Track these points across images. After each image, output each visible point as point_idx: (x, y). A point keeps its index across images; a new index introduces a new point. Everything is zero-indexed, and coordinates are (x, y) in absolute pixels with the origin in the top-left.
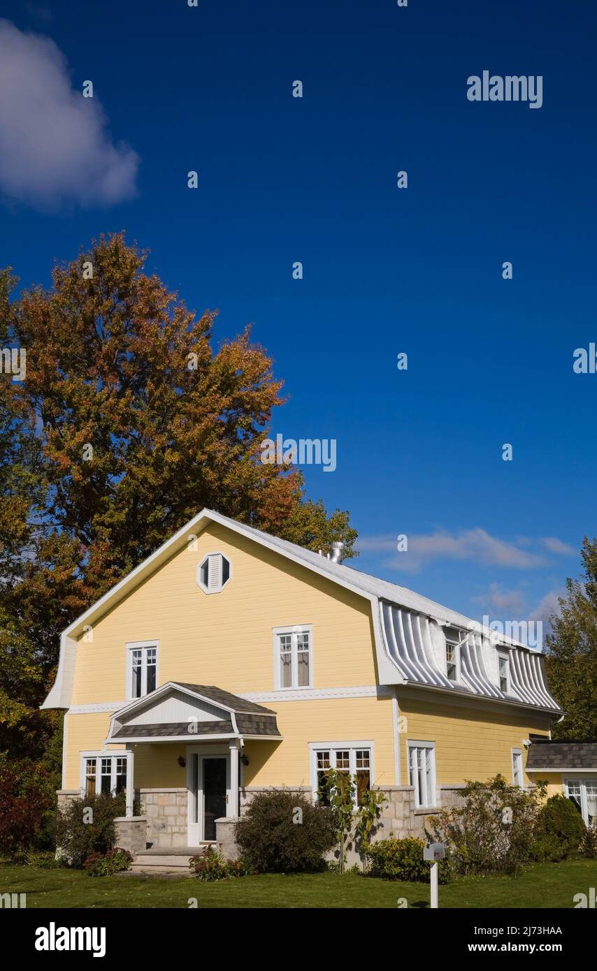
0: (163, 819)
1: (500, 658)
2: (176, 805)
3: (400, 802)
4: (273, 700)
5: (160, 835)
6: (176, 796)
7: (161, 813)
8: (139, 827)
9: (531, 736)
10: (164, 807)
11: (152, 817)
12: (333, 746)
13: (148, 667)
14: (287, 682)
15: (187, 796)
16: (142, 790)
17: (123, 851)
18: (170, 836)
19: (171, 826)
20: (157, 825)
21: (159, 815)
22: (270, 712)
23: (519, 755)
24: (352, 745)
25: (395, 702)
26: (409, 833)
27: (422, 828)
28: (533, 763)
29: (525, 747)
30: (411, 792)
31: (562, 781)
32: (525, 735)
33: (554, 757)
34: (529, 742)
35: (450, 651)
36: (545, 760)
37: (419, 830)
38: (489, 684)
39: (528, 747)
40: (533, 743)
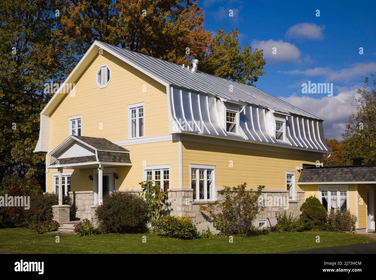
0: (84, 206)
1: (276, 121)
2: (89, 200)
3: (181, 197)
4: (128, 144)
5: (83, 214)
6: (89, 195)
7: (83, 204)
8: (64, 210)
9: (304, 165)
10: (84, 200)
11: (80, 206)
12: (153, 168)
13: (78, 129)
14: (134, 134)
15: (93, 195)
16: (76, 192)
17: (56, 221)
18: (87, 215)
19: (87, 210)
20: (82, 209)
21: (82, 204)
22: (127, 151)
23: (293, 175)
24: (161, 167)
25: (180, 143)
26: (186, 213)
27: (199, 211)
28: (302, 180)
29: (299, 171)
30: (189, 192)
31: (319, 189)
32: (298, 165)
33: (314, 176)
34: (302, 168)
35: (230, 116)
36: (308, 178)
37: (196, 212)
38: (265, 135)
39: (301, 171)
40: (304, 169)
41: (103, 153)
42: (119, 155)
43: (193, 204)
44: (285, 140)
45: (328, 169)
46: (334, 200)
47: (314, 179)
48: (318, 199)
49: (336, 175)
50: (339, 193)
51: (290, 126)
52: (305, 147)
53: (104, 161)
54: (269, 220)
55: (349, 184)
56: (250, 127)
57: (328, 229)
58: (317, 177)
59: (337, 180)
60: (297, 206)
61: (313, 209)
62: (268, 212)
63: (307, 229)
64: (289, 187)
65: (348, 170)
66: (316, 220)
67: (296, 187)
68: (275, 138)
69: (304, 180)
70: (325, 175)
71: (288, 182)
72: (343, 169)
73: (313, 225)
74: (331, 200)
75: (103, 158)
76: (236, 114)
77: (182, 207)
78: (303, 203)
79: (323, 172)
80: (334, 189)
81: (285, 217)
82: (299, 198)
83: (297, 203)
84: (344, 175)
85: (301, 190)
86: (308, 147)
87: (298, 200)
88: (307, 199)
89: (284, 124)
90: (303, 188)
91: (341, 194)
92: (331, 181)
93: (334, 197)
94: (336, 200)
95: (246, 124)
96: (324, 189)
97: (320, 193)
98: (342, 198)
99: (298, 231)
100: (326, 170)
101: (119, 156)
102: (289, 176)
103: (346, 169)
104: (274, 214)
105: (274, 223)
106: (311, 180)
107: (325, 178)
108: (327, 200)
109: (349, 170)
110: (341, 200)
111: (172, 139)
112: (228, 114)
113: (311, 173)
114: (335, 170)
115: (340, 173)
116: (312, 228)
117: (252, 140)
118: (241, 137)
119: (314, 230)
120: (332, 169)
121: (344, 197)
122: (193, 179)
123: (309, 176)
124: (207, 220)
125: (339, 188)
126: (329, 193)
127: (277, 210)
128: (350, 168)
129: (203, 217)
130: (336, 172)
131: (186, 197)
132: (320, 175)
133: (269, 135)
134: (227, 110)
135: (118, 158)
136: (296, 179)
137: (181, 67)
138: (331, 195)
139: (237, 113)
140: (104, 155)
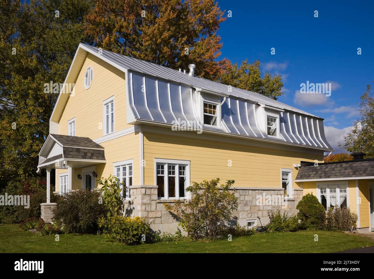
1: (268, 116)
3: (140, 195)
4: (103, 141)
9: (302, 162)
12: (121, 164)
17: (42, 220)
22: (102, 148)
23: (290, 172)
24: (127, 163)
25: (140, 135)
26: (148, 213)
27: (167, 210)
28: (300, 177)
29: (296, 168)
30: (152, 189)
31: (317, 186)
32: (296, 162)
33: (311, 173)
34: (299, 165)
35: (208, 108)
36: (306, 175)
37: (162, 212)
38: (253, 130)
39: (299, 168)
40: (302, 166)
41: (70, 150)
42: (91, 151)
43: (158, 203)
44: (279, 136)
45: (326, 165)
46: (334, 197)
47: (312, 176)
48: (315, 197)
49: (335, 171)
50: (338, 190)
51: (286, 123)
52: (301, 144)
53: (71, 157)
54: (259, 219)
55: (349, 180)
56: (236, 121)
57: (325, 229)
58: (315, 174)
59: (336, 176)
60: (294, 204)
61: (310, 207)
62: (259, 210)
63: (302, 228)
64: (285, 185)
65: (347, 165)
66: (312, 219)
67: (293, 185)
68: (267, 133)
69: (302, 177)
70: (323, 171)
71: (283, 179)
72: (342, 165)
73: (310, 224)
74: (331, 197)
75: (71, 155)
76: (217, 107)
77: (142, 206)
78: (300, 201)
79: (321, 168)
80: (333, 185)
81: (279, 216)
82: (296, 195)
83: (294, 201)
84: (343, 171)
85: (298, 188)
86: (305, 144)
87: (295, 198)
88: (304, 197)
89: (278, 120)
90: (301, 185)
91: (341, 191)
92: (329, 177)
93: (333, 194)
94: (336, 197)
95: (231, 117)
96: (322, 186)
97: (319, 190)
98: (342, 195)
99: (291, 231)
100: (324, 167)
101: (91, 153)
102: (285, 174)
103: (345, 165)
104: (266, 213)
105: (266, 222)
106: (309, 177)
107: (323, 175)
108: (326, 197)
109: (349, 165)
110: (341, 197)
111: (134, 131)
112: (205, 105)
113: (309, 170)
114: (333, 166)
115: (339, 168)
116: (308, 227)
117: (235, 134)
118: (222, 130)
119: (310, 230)
120: (330, 165)
121: (343, 194)
122: (159, 175)
123: (306, 174)
124: (177, 220)
125: (338, 185)
126: (328, 190)
127: (270, 208)
128: (349, 163)
129: (172, 217)
130: (334, 168)
131: (147, 195)
132: (318, 172)
133: (259, 131)
134: (204, 101)
135: (89, 155)
136: (293, 177)
137: (178, 72)
138: (330, 192)
139: (218, 105)
140: (72, 152)
